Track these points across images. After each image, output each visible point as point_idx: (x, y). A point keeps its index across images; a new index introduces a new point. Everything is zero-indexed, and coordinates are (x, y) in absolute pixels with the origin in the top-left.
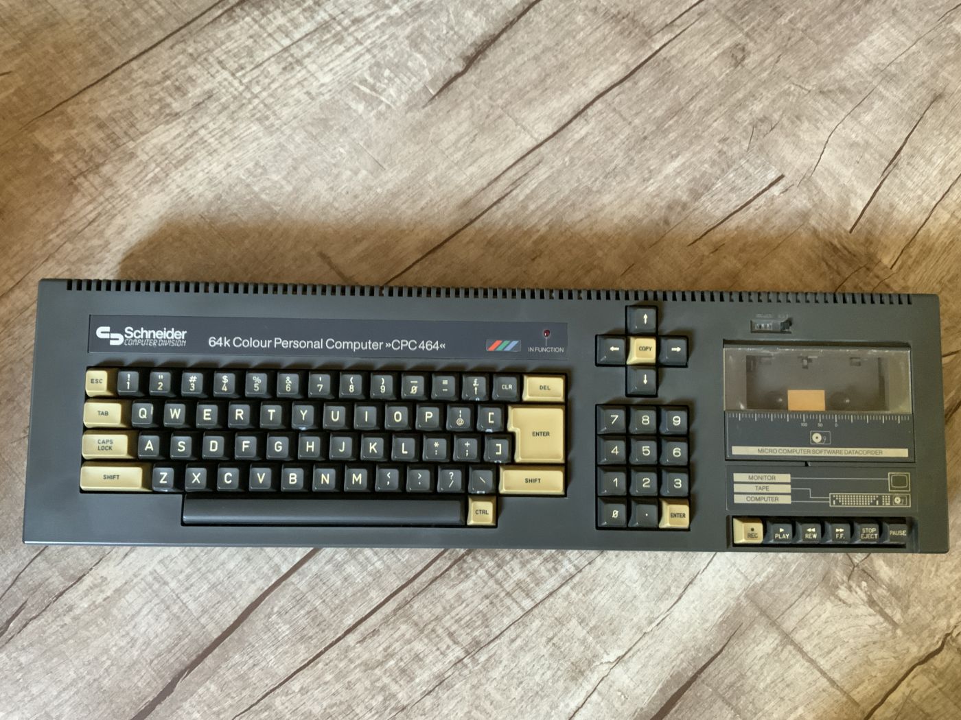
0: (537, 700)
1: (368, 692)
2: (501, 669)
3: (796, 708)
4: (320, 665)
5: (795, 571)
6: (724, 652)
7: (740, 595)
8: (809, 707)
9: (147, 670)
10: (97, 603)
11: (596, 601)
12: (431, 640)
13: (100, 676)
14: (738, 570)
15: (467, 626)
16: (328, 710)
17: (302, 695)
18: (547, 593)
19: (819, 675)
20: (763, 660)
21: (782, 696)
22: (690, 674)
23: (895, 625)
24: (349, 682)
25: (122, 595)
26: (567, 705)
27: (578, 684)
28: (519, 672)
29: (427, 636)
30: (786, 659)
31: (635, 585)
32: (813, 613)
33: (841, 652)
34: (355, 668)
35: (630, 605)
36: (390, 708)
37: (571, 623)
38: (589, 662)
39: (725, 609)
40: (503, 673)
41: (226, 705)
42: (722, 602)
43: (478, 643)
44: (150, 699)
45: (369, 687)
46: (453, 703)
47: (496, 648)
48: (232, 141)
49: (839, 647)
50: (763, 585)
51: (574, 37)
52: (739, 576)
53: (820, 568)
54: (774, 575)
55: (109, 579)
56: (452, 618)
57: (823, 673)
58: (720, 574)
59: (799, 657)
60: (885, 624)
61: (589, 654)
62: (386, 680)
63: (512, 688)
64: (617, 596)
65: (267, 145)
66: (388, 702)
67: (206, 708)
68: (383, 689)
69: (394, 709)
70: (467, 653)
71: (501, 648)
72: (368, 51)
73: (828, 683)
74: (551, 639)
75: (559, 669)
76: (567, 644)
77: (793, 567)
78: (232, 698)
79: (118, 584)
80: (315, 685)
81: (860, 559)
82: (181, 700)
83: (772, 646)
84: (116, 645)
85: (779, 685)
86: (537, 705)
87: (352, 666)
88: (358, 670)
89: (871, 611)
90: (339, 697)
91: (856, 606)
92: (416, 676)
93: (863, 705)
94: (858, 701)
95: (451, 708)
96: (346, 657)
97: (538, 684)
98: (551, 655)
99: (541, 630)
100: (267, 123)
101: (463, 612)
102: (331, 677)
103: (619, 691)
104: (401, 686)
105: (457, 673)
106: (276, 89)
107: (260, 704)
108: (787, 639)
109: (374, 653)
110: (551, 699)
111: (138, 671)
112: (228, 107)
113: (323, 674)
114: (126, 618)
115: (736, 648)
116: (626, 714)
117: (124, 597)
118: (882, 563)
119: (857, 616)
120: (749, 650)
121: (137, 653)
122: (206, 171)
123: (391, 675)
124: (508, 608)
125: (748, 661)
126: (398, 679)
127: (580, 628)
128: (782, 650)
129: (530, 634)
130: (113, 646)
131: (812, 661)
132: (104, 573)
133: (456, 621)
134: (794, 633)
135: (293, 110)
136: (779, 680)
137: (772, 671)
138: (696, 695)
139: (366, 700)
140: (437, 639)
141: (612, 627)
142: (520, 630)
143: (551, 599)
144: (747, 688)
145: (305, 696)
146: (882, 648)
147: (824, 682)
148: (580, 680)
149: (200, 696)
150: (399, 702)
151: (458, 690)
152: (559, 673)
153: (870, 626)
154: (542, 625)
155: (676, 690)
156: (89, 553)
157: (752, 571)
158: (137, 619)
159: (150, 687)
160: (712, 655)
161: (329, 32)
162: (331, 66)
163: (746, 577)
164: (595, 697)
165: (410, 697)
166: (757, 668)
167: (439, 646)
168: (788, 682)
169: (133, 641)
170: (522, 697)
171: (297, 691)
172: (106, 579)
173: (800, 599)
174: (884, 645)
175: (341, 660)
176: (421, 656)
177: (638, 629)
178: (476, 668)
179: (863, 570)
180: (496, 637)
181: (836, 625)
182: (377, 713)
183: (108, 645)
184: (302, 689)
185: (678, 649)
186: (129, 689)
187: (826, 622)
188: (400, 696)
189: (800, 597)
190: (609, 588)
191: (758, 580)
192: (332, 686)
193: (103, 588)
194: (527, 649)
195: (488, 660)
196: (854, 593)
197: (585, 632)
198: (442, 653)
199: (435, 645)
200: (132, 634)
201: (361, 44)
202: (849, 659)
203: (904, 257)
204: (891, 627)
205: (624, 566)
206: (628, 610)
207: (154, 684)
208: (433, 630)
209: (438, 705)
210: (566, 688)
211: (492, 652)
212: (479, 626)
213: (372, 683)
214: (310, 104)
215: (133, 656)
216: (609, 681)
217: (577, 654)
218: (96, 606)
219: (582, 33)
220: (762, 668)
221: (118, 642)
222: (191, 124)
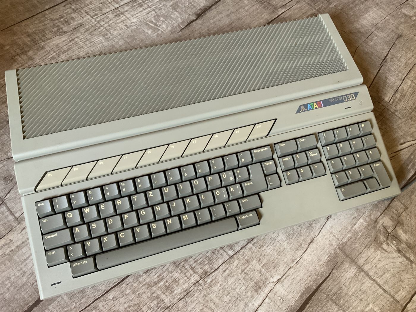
0: (238, 302)
1: (149, 299)
2: (218, 286)
3: (369, 304)
4: (124, 285)
5: (361, 236)
6: (330, 276)
7: (336, 248)
8: (375, 304)
9: (30, 289)
10: (6, 253)
11: (265, 251)
12: (182, 271)
13: (4, 292)
14: (334, 236)
15: (201, 264)
16: (127, 309)
17: (114, 301)
18: (241, 247)
19: (378, 287)
20: (350, 280)
21: (361, 298)
22: (315, 288)
23: (412, 262)
24: (139, 294)
25: (20, 249)
26: (253, 305)
27: (259, 293)
28: (228, 287)
29: (180, 270)
30: (361, 279)
31: (284, 243)
32: (371, 256)
33: (388, 276)
34: (142, 286)
35: (282, 253)
36: (160, 308)
37: (253, 262)
38: (264, 282)
39: (329, 254)
40: (220, 288)
41: (72, 307)
42: (328, 251)
43: (206, 273)
44: (31, 304)
45: (149, 296)
46: (194, 304)
47: (216, 275)
48: (90, 43)
49: (386, 273)
50: (347, 243)
51: (244, 9)
52: (335, 238)
53: (373, 234)
54: (351, 238)
55: (14, 241)
56: (193, 260)
57: (380, 286)
58: (325, 238)
59: (367, 278)
60: (407, 261)
61: (263, 278)
62: (159, 292)
63: (224, 296)
64: (276, 248)
65: (106, 45)
66: (159, 304)
67: (61, 309)
68: (157, 297)
69: (162, 308)
70: (201, 278)
71: (218, 275)
72: (154, 10)
73: (383, 291)
74: (244, 270)
75: (248, 286)
76: (252, 273)
77: (360, 234)
78: (76, 303)
79: (19, 243)
80: (121, 296)
81: (391, 230)
82: (48, 305)
83: (354, 273)
84: (14, 275)
85: (359, 292)
86: (238, 305)
87: (141, 285)
88: (144, 287)
89: (399, 255)
90: (133, 302)
91: (392, 252)
92: (175, 290)
93: (401, 302)
94: (398, 300)
95: (193, 307)
96: (138, 280)
97: (238, 294)
98: (244, 278)
99: (239, 266)
100: (107, 37)
101: (198, 257)
102: (130, 291)
103: (279, 297)
104: (166, 295)
105: (196, 288)
106: (111, 23)
107: (90, 306)
108: (360, 269)
109: (152, 278)
110: (245, 302)
111: (26, 289)
112: (89, 30)
113: (125, 289)
114: (21, 261)
115: (336, 274)
116: (284, 309)
117: (21, 250)
118: (401, 232)
119: (393, 258)
120: (342, 275)
121: (25, 280)
122: (77, 55)
123: (161, 290)
124: (221, 255)
125: (343, 280)
126: (165, 292)
127: (258, 264)
128: (359, 275)
129: (233, 268)
130: (13, 276)
131: (374, 280)
132: (11, 238)
133: (195, 261)
134: (364, 266)
135: (119, 32)
136: (359, 290)
137: (355, 285)
138: (318, 298)
139: (148, 303)
140: (185, 271)
141: (274, 264)
142: (228, 266)
143: (243, 250)
144: (343, 294)
145: (115, 301)
146: (407, 273)
147: (381, 291)
148: (259, 292)
149: (58, 302)
150: (165, 304)
151: (196, 297)
152: (249, 288)
153: (400, 263)
154: (239, 263)
155: (308, 296)
156: (5, 227)
157: (340, 236)
158: (27, 262)
159: (31, 298)
160: (324, 278)
161: (136, 2)
162: (137, 15)
163: (338, 239)
164: (267, 300)
165: (171, 301)
166: (347, 284)
167: (186, 274)
168: (363, 291)
169: (24, 272)
170: (230, 301)
171: (111, 299)
172: (12, 240)
173: (365, 250)
174: (408, 272)
175: (135, 282)
176: (177, 280)
177: (287, 265)
178: (206, 286)
179: (393, 235)
180: (216, 270)
181: (384, 262)
182: (154, 310)
183: (10, 275)
184: (114, 298)
185: (307, 275)
186: (19, 299)
187: (378, 261)
188: (166, 301)
189: (365, 248)
190: (272, 245)
191: (344, 240)
192: (130, 296)
193: (10, 245)
194: (232, 275)
195: (212, 282)
196: (390, 247)
197: (260, 266)
198: (188, 278)
199: (185, 274)
200: (24, 269)
201: (151, 8)
202: (392, 279)
203: (394, 98)
204: (410, 263)
205: (278, 234)
206: (282, 256)
207: (34, 296)
208: (183, 266)
209: (186, 306)
210: (252, 296)
211: (214, 277)
212: (207, 264)
213: (151, 294)
214: (127, 29)
215: (23, 281)
216: (274, 292)
217: (257, 278)
218: (5, 255)
219: (247, 7)
220: (350, 284)
221: (16, 274)
222: (71, 36)
